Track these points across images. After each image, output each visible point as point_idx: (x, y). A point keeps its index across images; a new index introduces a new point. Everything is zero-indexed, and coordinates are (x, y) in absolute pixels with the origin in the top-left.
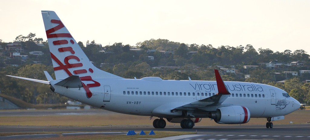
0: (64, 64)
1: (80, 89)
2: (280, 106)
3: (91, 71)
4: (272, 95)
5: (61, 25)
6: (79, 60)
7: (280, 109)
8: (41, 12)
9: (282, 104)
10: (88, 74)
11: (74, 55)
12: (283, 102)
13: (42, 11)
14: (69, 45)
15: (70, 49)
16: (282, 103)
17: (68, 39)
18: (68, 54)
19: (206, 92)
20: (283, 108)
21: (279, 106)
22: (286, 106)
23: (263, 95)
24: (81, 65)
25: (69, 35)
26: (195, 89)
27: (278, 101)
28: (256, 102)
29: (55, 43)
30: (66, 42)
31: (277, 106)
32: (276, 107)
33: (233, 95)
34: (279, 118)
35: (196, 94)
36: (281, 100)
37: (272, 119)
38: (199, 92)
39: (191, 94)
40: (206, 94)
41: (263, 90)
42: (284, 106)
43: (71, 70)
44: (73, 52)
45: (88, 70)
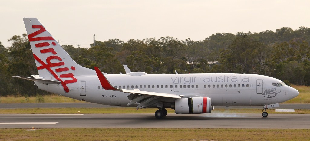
0: (46, 64)
1: (58, 86)
2: (268, 95)
3: (73, 68)
4: (258, 84)
5: (42, 29)
6: (60, 59)
7: (270, 97)
9: (271, 93)
10: (70, 71)
11: (56, 55)
12: (272, 91)
13: (23, 18)
14: (51, 46)
15: (51, 50)
16: (270, 91)
17: (50, 42)
18: (50, 54)
19: (185, 84)
20: (273, 97)
22: (276, 95)
23: (248, 85)
24: (63, 64)
25: (51, 38)
26: (174, 82)
27: (266, 90)
28: (239, 92)
29: (37, 46)
30: (48, 44)
31: (264, 94)
32: (264, 96)
33: (214, 86)
34: (273, 106)
35: (174, 86)
36: (270, 88)
37: (265, 107)
38: (178, 85)
39: (169, 86)
40: (185, 86)
41: (248, 81)
42: (273, 95)
43: (54, 69)
44: (55, 53)
45: (69, 68)
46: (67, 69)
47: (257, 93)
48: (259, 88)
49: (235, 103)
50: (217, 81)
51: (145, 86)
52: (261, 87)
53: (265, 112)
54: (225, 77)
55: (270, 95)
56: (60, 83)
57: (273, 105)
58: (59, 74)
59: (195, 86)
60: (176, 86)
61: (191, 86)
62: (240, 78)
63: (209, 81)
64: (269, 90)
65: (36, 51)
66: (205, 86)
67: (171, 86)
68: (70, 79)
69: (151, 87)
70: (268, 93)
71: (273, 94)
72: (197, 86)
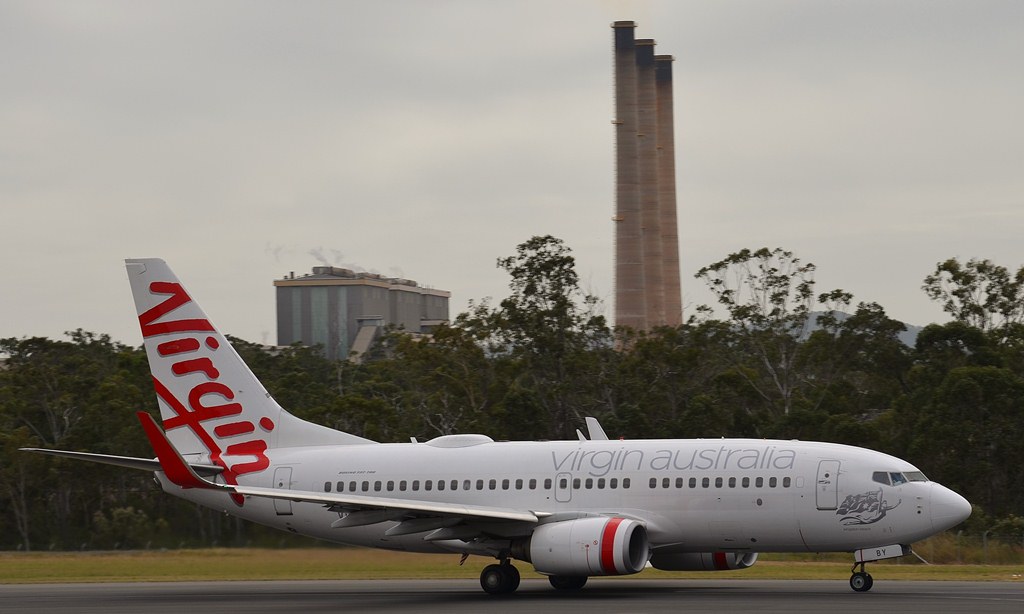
0: (189, 410)
2: (857, 513)
3: (267, 424)
4: (822, 477)
5: (179, 296)
6: (229, 394)
7: (862, 523)
8: (124, 264)
9: (865, 506)
10: (258, 434)
11: (218, 381)
12: (870, 502)
13: (127, 260)
14: (204, 352)
15: (205, 365)
16: (864, 502)
17: (201, 337)
18: (199, 378)
19: (591, 477)
20: (874, 521)
21: (855, 515)
22: (884, 515)
23: (787, 482)
24: (236, 409)
25: (203, 325)
26: (557, 469)
27: (848, 498)
28: (760, 502)
29: (165, 350)
30: (192, 345)
31: (842, 512)
32: (842, 516)
33: (679, 483)
34: (882, 552)
35: (556, 483)
36: (862, 492)
37: (857, 556)
38: (567, 477)
39: (540, 484)
40: (589, 484)
41: (791, 465)
42: (875, 515)
43: (209, 426)
44: (214, 373)
45: (256, 423)
46: (247, 427)
47: (820, 506)
48: (824, 489)
49: (753, 540)
50: (691, 464)
51: (467, 483)
52: (832, 486)
53: (862, 574)
54: (722, 450)
55: (865, 515)
56: (220, 472)
57: (880, 549)
58: (224, 443)
59: (620, 483)
60: (563, 484)
61: (608, 484)
62: (767, 456)
63: (668, 465)
64: (858, 496)
65: (161, 368)
66: (653, 484)
67: (548, 485)
68: (251, 459)
69: (486, 485)
70: (855, 506)
71: (872, 511)
72: (627, 484)
